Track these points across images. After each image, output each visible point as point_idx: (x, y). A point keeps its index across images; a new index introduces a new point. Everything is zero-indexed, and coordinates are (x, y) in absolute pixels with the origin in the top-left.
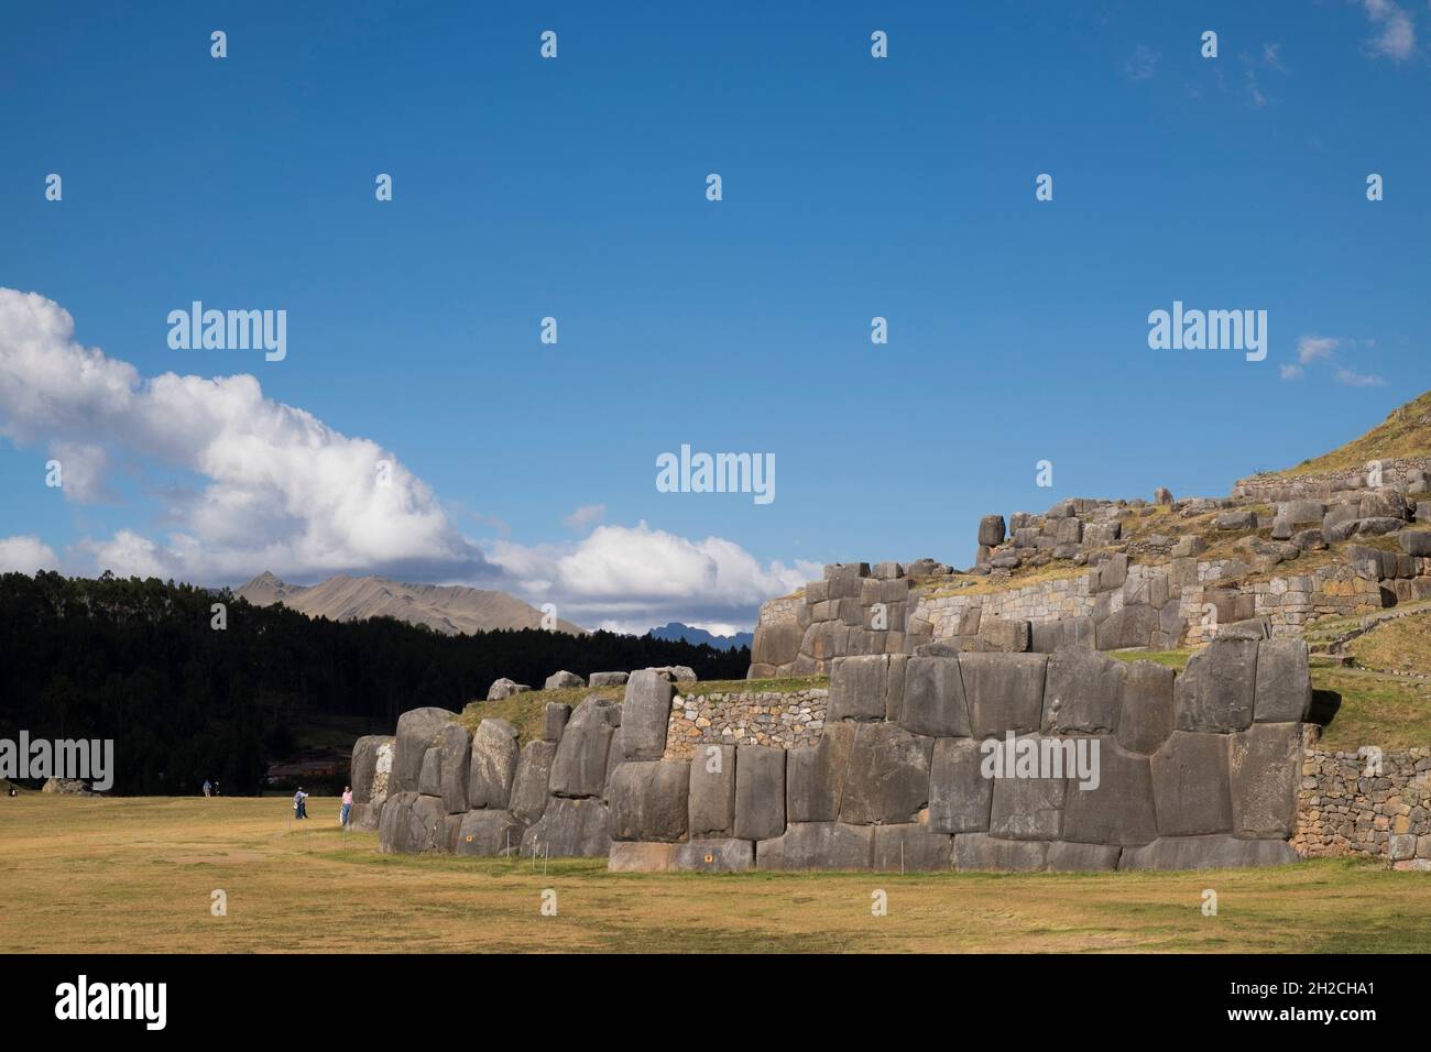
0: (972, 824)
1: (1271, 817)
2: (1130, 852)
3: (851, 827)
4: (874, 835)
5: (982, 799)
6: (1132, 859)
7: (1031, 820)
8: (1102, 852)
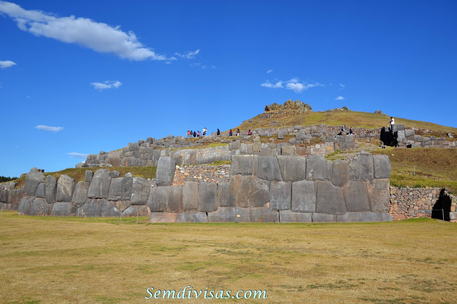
0: (286, 207)
1: (384, 206)
2: (340, 216)
3: (242, 208)
4: (250, 211)
5: (289, 200)
6: (342, 218)
7: (306, 206)
8: (332, 216)
